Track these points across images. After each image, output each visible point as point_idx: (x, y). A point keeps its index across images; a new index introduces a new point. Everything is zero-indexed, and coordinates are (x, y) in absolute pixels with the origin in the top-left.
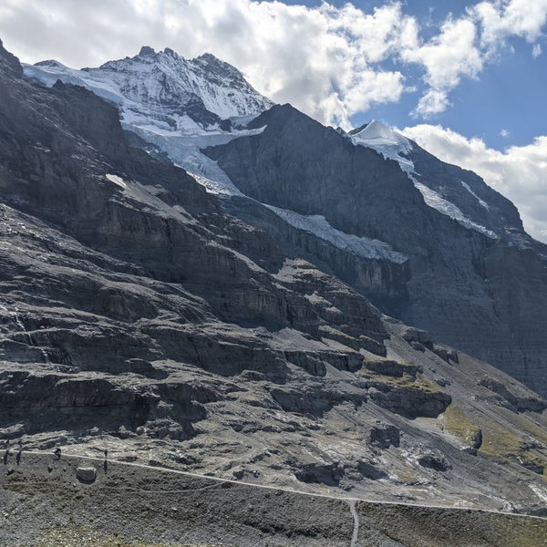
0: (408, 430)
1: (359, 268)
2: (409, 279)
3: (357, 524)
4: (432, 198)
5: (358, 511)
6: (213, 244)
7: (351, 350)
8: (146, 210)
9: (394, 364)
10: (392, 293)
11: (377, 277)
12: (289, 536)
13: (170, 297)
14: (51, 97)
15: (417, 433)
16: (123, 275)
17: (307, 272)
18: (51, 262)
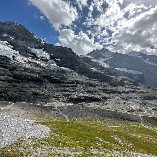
0: (148, 103)
1: (133, 76)
2: (144, 77)
3: (142, 120)
4: (147, 62)
5: (142, 117)
6: (107, 75)
7: (134, 90)
8: (97, 72)
9: (143, 92)
10: (141, 79)
11: (137, 77)
12: (129, 121)
13: (102, 84)
14: (82, 59)
15: (150, 104)
16: (94, 82)
17: (124, 78)
18: (85, 81)
